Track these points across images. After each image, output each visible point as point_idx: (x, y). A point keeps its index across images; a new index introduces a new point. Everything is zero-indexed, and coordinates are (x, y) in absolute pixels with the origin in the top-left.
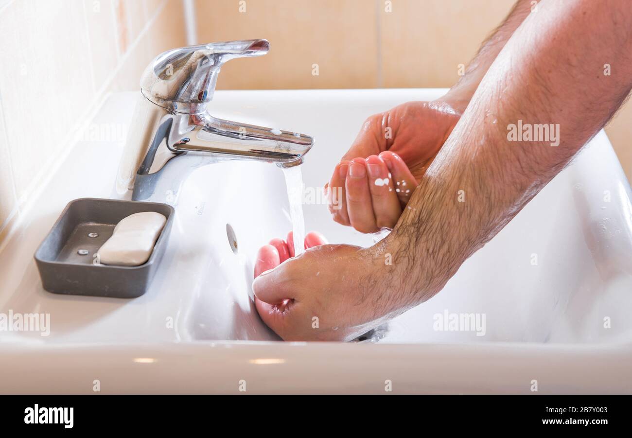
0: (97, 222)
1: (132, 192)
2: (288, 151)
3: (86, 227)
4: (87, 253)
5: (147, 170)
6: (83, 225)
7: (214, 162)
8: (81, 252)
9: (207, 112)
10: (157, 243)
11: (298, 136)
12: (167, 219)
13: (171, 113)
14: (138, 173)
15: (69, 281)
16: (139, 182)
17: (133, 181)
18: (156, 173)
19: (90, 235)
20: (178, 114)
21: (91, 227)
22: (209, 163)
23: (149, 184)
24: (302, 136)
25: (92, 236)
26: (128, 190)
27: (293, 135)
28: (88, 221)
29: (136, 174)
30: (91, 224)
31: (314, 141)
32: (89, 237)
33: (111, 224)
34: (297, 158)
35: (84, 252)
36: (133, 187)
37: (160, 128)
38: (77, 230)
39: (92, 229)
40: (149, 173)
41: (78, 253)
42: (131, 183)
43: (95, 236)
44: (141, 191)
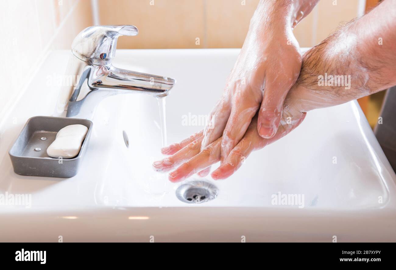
0: (46, 130)
1: (66, 112)
2: (160, 87)
3: (39, 133)
4: (40, 150)
5: (75, 99)
6: (38, 132)
7: (116, 94)
8: (37, 149)
9: (111, 64)
10: (83, 144)
11: (166, 79)
12: (88, 129)
13: (90, 65)
14: (70, 100)
15: (31, 168)
16: (71, 106)
17: (67, 105)
18: (81, 100)
19: (42, 138)
20: (94, 66)
21: (42, 133)
22: (113, 95)
23: (77, 107)
24: (168, 79)
25: (43, 139)
26: (64, 110)
27: (163, 78)
28: (40, 130)
29: (69, 101)
30: (42, 132)
31: (176, 82)
32: (41, 140)
33: (54, 131)
34: (165, 92)
35: (39, 149)
36: (67, 109)
37: (84, 73)
38: (33, 135)
39: (43, 135)
40: (77, 100)
41: (35, 150)
42: (66, 106)
43: (45, 139)
44: (72, 111)
